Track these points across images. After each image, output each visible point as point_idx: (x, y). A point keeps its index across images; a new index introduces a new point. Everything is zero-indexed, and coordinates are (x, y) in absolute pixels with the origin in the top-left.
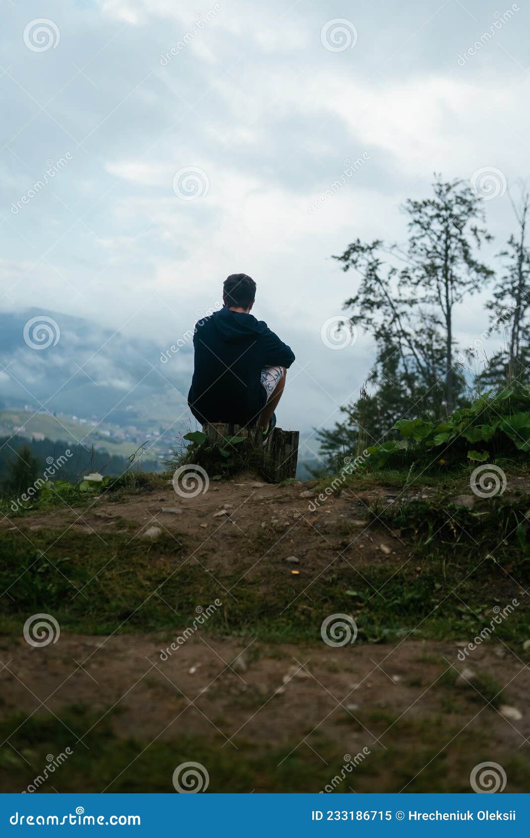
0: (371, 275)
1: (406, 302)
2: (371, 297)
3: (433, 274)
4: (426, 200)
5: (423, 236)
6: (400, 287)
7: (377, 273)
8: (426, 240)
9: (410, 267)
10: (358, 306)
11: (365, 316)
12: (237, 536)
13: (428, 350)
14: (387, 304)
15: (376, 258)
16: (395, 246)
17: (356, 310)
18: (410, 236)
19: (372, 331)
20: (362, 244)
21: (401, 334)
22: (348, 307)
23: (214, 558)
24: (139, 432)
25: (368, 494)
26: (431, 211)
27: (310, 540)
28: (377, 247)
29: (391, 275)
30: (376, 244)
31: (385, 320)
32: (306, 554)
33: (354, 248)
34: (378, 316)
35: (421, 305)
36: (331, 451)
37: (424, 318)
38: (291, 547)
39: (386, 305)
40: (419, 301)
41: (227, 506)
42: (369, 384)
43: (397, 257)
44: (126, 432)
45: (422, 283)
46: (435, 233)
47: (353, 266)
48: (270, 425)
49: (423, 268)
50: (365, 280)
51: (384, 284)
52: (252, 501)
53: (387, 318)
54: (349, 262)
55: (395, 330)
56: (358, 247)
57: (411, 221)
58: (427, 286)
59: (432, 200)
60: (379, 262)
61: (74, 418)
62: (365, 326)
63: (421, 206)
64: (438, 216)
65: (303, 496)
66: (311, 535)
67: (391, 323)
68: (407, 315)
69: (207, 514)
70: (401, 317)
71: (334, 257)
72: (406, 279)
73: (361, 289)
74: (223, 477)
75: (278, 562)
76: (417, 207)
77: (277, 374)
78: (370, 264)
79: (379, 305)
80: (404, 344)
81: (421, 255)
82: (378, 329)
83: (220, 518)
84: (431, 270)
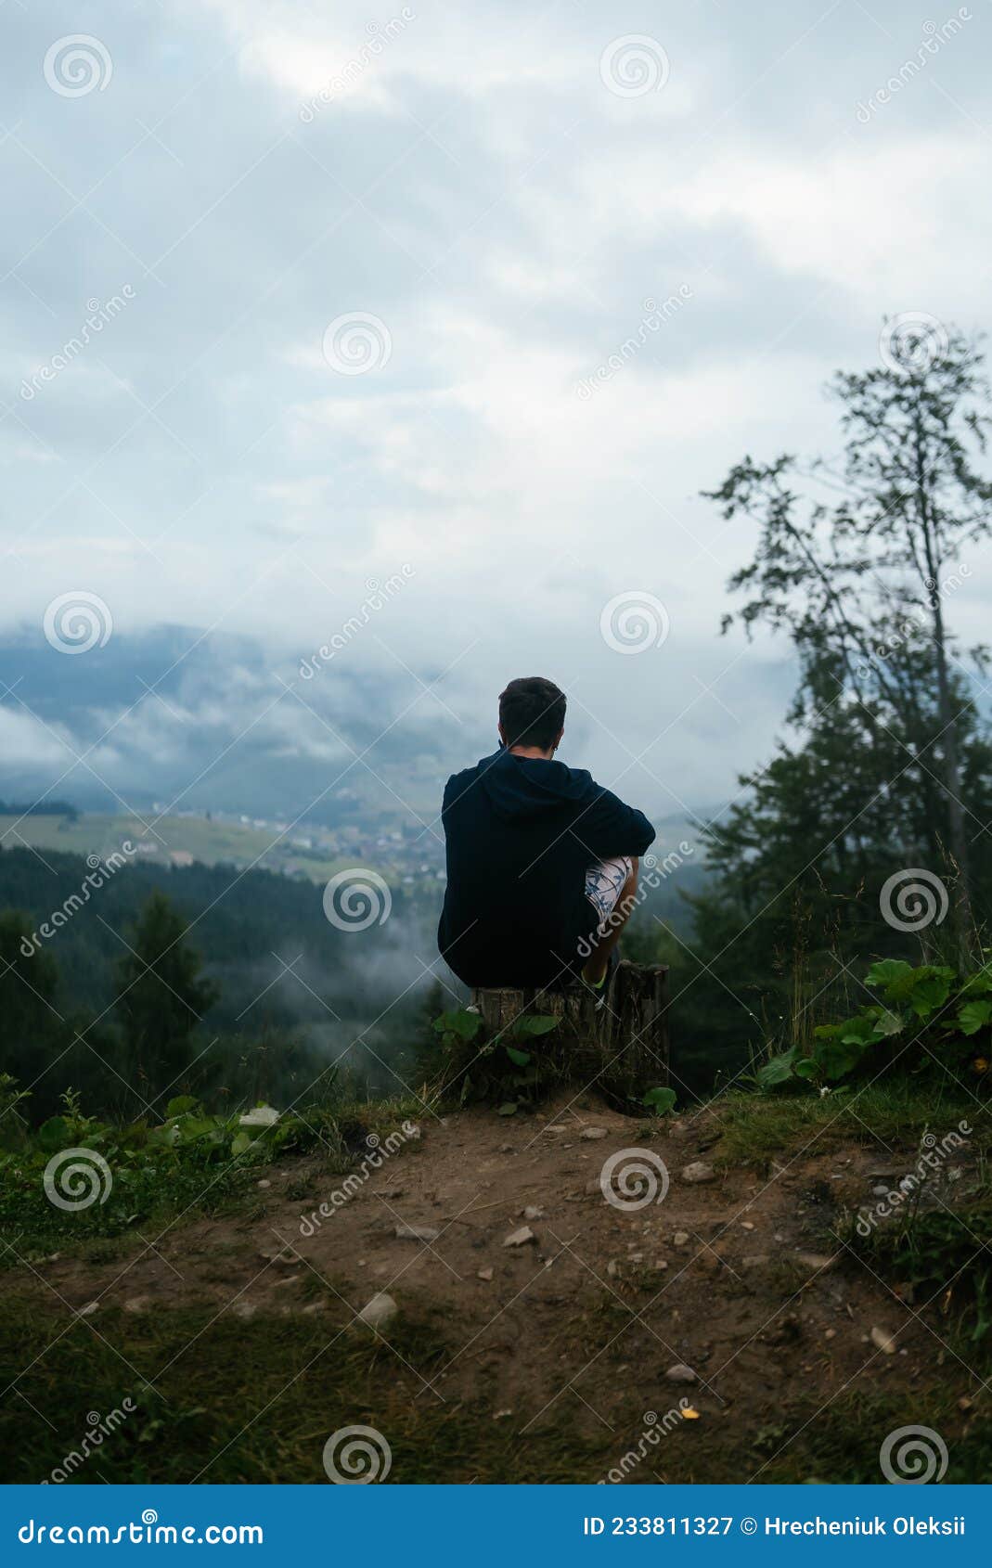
0: (777, 522)
1: (848, 567)
2: (781, 563)
3: (898, 510)
4: (872, 370)
5: (871, 439)
6: (835, 540)
7: (789, 516)
8: (878, 447)
9: (852, 500)
10: (757, 582)
11: (772, 602)
12: (558, 1302)
13: (899, 656)
14: (814, 573)
15: (784, 488)
16: (818, 462)
17: (754, 592)
18: (847, 440)
19: (788, 628)
20: (756, 466)
21: (844, 629)
22: (737, 587)
23: (511, 1373)
24: (364, 837)
25: (828, 1168)
26: (884, 391)
27: (716, 1313)
28: (786, 466)
29: (817, 520)
30: (783, 461)
31: (812, 607)
32: (709, 1357)
33: (741, 474)
34: (798, 600)
35: (881, 572)
36: (726, 861)
37: (885, 597)
38: (676, 1332)
39: (812, 577)
40: (875, 562)
41: (532, 1211)
42: (790, 729)
43: (825, 483)
44: (341, 838)
45: (876, 529)
46: (894, 431)
47: (742, 507)
48: (609, 968)
49: (877, 501)
50: (768, 534)
51: (803, 538)
52: (584, 1194)
53: (815, 601)
54: (733, 501)
55: (831, 623)
56: (748, 472)
57: (847, 412)
58: (888, 533)
59: (884, 370)
60: (791, 495)
61: (244, 819)
62: (774, 619)
63: (864, 383)
64: (898, 399)
65: (691, 1179)
66: (715, 1295)
67: (823, 611)
68: (853, 593)
69: (491, 1237)
70: (842, 597)
71: (704, 494)
72: (846, 525)
73: (759, 551)
74: (521, 1108)
75: (649, 1383)
76: (858, 386)
77: (619, 874)
78: (774, 501)
79: (797, 577)
80: (850, 649)
81: (870, 476)
82: (798, 624)
83: (518, 1251)
84: (893, 503)
